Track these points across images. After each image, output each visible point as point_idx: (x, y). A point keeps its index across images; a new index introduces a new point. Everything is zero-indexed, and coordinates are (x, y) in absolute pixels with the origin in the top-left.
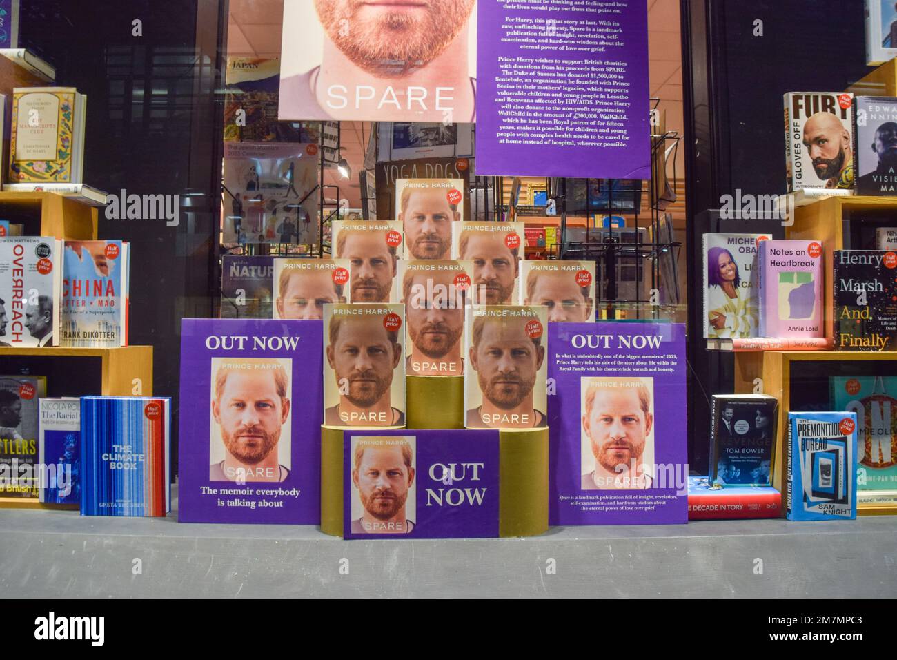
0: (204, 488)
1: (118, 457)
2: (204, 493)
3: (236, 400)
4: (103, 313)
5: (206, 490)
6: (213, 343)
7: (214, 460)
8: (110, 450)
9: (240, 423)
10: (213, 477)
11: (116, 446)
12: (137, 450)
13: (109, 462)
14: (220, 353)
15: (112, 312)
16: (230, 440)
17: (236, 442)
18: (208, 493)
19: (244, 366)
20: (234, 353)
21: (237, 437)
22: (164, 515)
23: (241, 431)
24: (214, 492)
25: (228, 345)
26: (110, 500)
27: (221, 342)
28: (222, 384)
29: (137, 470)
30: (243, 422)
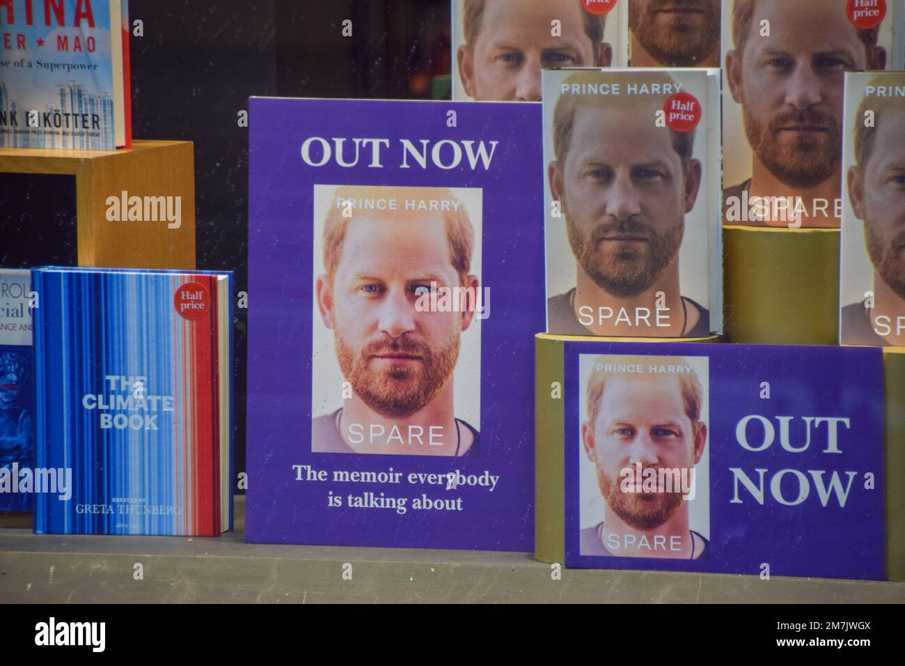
0: (299, 467)
1: (117, 401)
2: (299, 478)
3: (365, 278)
4: (70, 67)
5: (304, 473)
6: (316, 151)
7: (321, 406)
8: (99, 387)
9: (374, 327)
10: (319, 445)
11: (113, 379)
12: (157, 386)
13: (98, 412)
14: (333, 175)
15: (92, 67)
16: (354, 365)
17: (367, 368)
18: (309, 478)
19: (382, 204)
20: (361, 175)
21: (369, 358)
22: (216, 533)
23: (378, 346)
24: (321, 476)
25: (348, 157)
26: (98, 499)
27: (334, 150)
28: (337, 243)
29: (159, 432)
30: (381, 327)
